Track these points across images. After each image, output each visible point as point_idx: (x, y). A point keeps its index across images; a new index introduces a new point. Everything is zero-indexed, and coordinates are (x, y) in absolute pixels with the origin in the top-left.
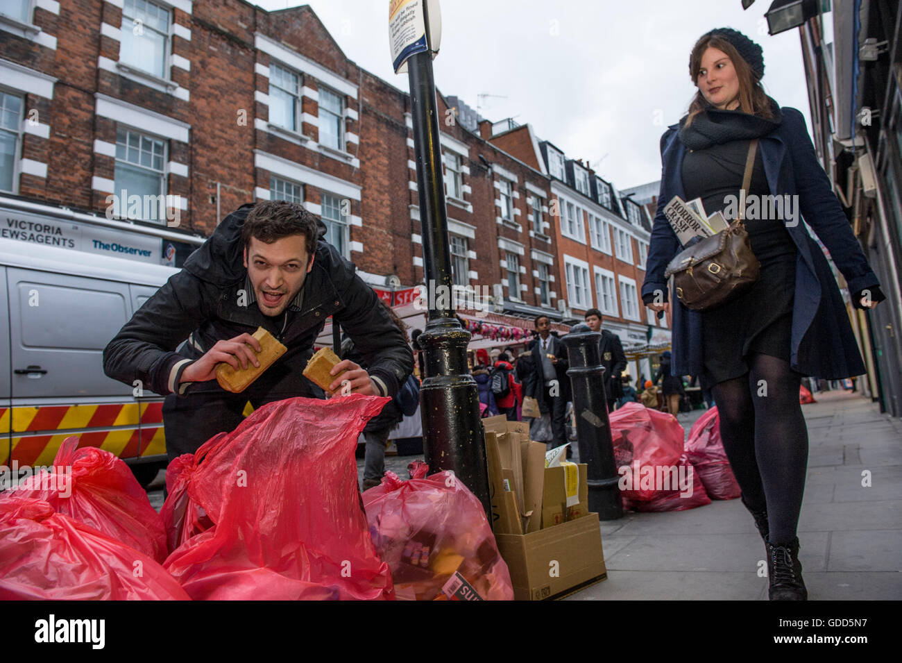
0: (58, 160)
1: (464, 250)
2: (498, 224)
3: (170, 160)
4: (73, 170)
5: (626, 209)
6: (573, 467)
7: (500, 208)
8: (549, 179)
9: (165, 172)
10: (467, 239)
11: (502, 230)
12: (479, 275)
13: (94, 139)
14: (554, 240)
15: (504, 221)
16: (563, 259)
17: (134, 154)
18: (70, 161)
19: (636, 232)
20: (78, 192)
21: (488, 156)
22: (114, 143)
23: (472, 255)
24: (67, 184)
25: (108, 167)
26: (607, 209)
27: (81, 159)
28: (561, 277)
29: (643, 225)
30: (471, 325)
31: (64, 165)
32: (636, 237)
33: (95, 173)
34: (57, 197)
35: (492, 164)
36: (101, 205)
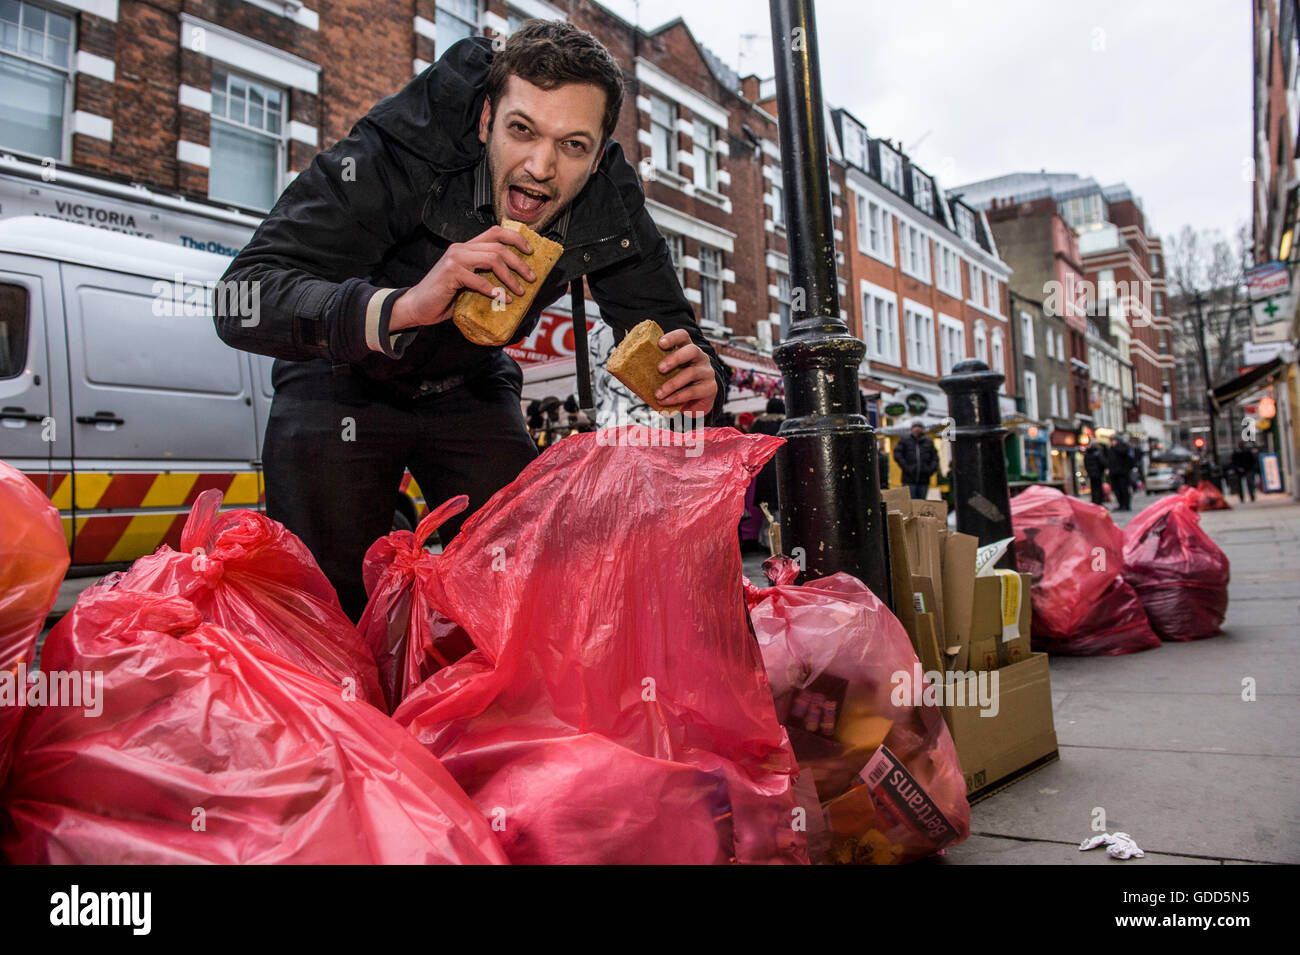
0: (127, 115)
1: (716, 269)
2: (767, 232)
3: (290, 118)
4: (149, 131)
5: (953, 215)
6: (1013, 577)
7: (771, 208)
8: (844, 165)
9: (284, 137)
10: (723, 252)
11: (772, 241)
12: (738, 307)
13: (179, 85)
14: (848, 258)
15: (776, 227)
16: (859, 287)
17: (237, 108)
18: (145, 117)
19: (968, 250)
20: (157, 164)
21: (756, 128)
22: (210, 92)
23: (729, 276)
24: (142, 152)
25: (200, 127)
26: (926, 214)
27: (160, 114)
28: (857, 314)
29: (978, 241)
30: (739, 375)
31: (136, 123)
32: (968, 258)
33: (183, 136)
34: (128, 171)
35: (761, 139)
36: (192, 184)
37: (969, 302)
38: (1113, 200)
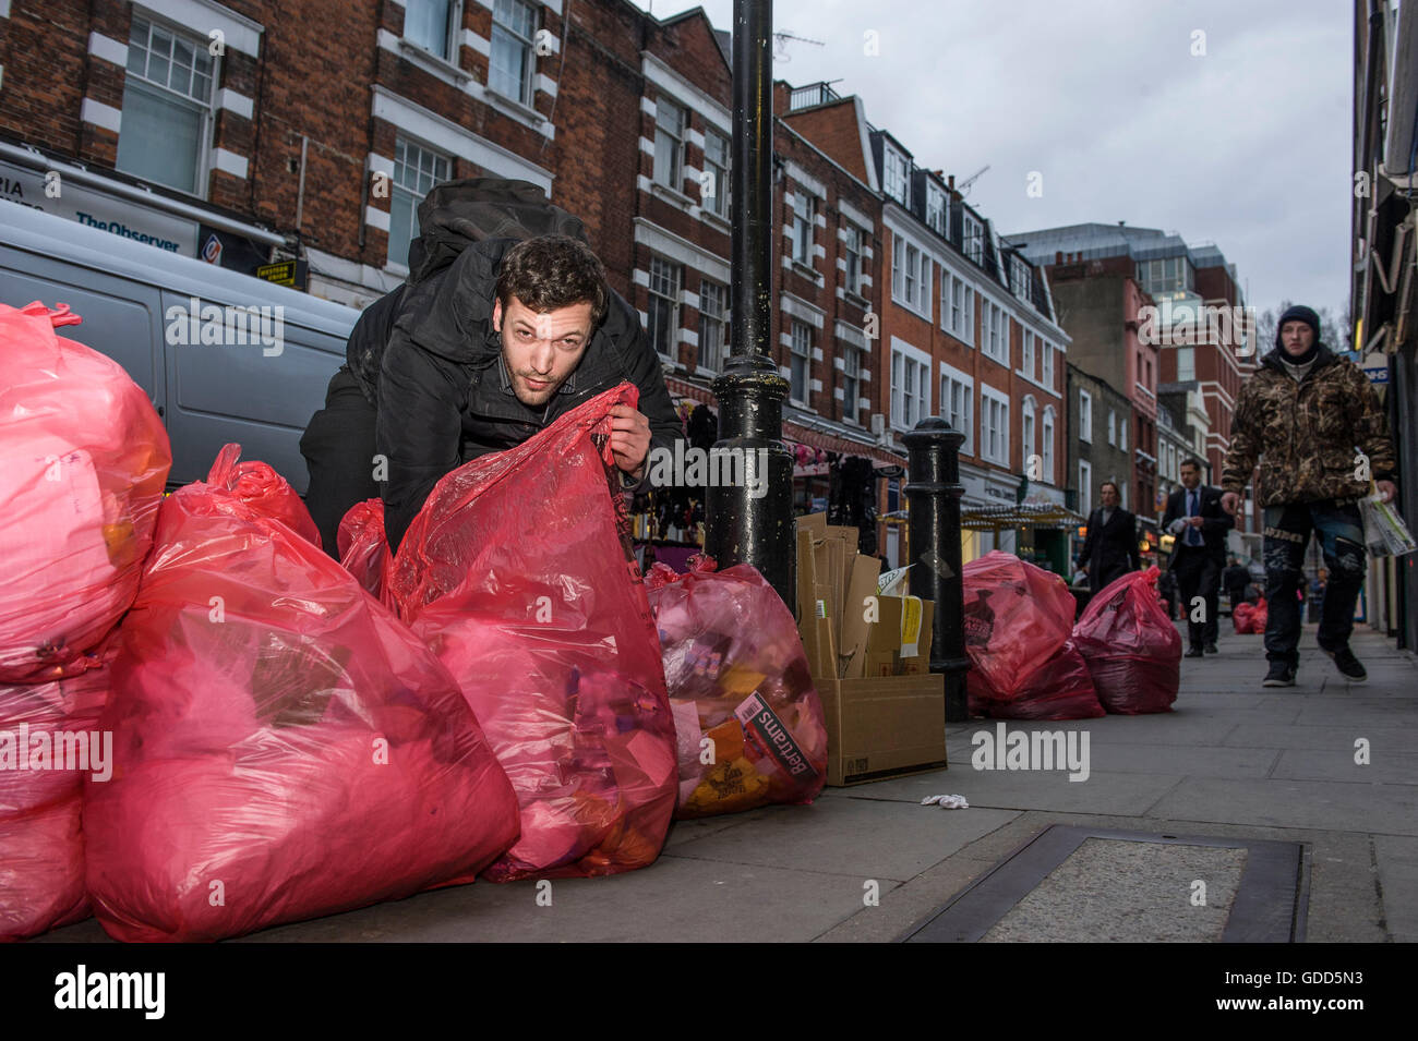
0: (23, 60)
2: (784, 269)
3: (222, 85)
4: (48, 82)
5: (1008, 269)
6: (915, 603)
7: (791, 241)
8: (882, 199)
9: (213, 106)
11: (789, 280)
13: (90, 31)
14: (877, 309)
15: (794, 265)
16: (889, 344)
17: (159, 66)
18: (45, 65)
19: (1021, 311)
20: (55, 123)
21: (780, 145)
22: (126, 43)
24: (38, 106)
25: (112, 84)
26: (976, 265)
27: (64, 64)
28: (883, 375)
29: (1034, 301)
31: (33, 71)
32: (1020, 320)
33: (89, 92)
34: (19, 128)
35: (784, 160)
36: (96, 150)
37: (1018, 372)
38: (1200, 266)
